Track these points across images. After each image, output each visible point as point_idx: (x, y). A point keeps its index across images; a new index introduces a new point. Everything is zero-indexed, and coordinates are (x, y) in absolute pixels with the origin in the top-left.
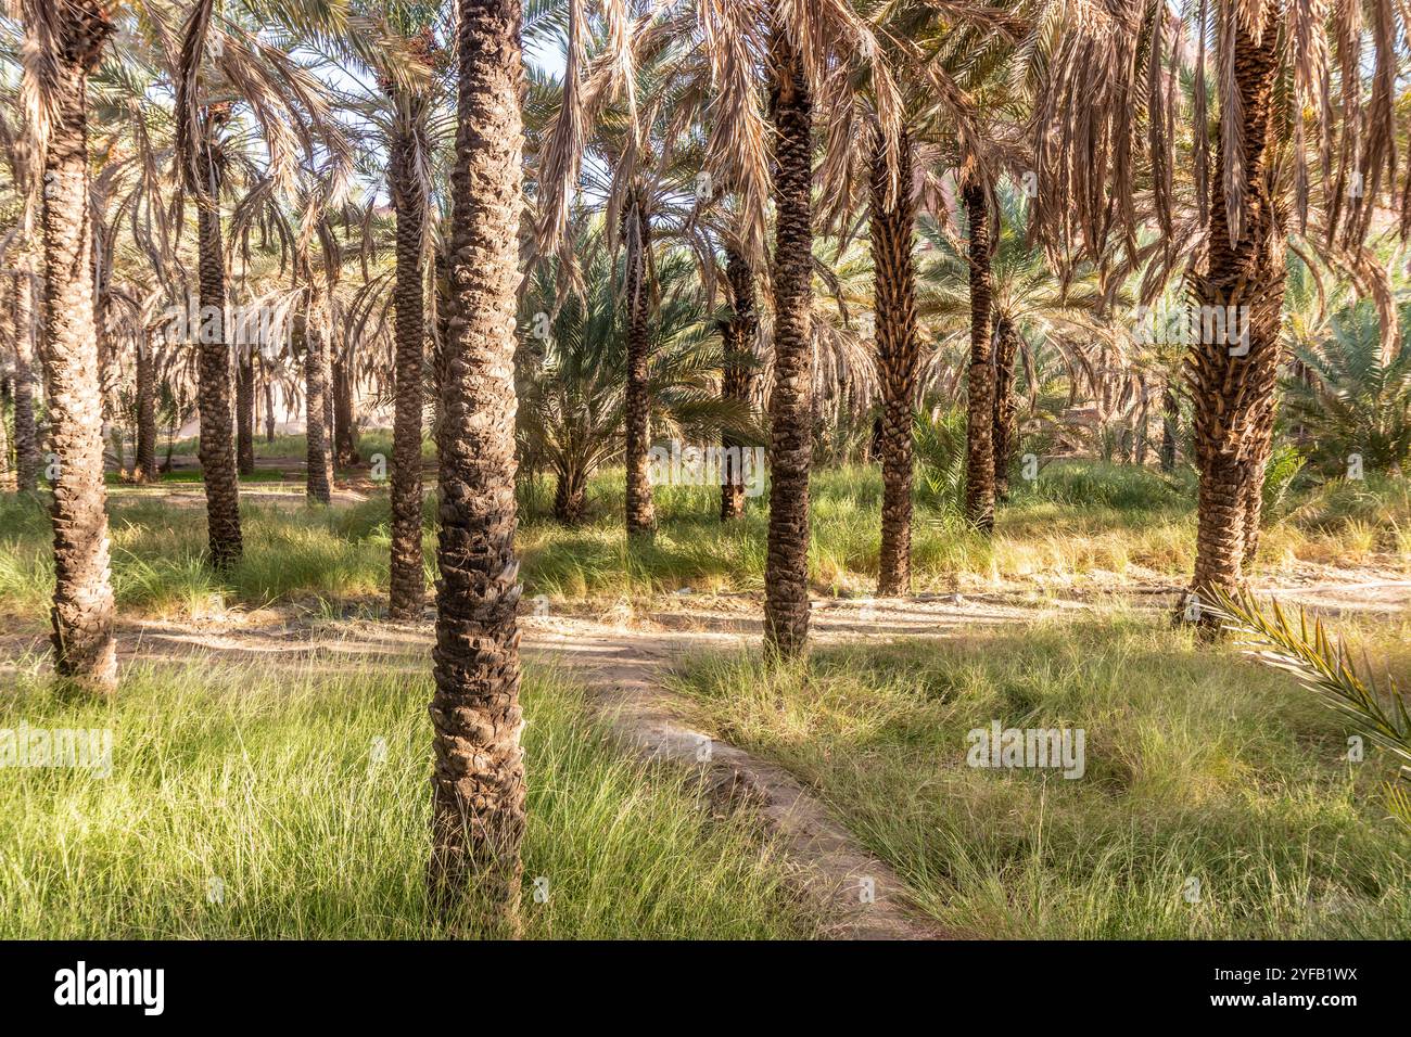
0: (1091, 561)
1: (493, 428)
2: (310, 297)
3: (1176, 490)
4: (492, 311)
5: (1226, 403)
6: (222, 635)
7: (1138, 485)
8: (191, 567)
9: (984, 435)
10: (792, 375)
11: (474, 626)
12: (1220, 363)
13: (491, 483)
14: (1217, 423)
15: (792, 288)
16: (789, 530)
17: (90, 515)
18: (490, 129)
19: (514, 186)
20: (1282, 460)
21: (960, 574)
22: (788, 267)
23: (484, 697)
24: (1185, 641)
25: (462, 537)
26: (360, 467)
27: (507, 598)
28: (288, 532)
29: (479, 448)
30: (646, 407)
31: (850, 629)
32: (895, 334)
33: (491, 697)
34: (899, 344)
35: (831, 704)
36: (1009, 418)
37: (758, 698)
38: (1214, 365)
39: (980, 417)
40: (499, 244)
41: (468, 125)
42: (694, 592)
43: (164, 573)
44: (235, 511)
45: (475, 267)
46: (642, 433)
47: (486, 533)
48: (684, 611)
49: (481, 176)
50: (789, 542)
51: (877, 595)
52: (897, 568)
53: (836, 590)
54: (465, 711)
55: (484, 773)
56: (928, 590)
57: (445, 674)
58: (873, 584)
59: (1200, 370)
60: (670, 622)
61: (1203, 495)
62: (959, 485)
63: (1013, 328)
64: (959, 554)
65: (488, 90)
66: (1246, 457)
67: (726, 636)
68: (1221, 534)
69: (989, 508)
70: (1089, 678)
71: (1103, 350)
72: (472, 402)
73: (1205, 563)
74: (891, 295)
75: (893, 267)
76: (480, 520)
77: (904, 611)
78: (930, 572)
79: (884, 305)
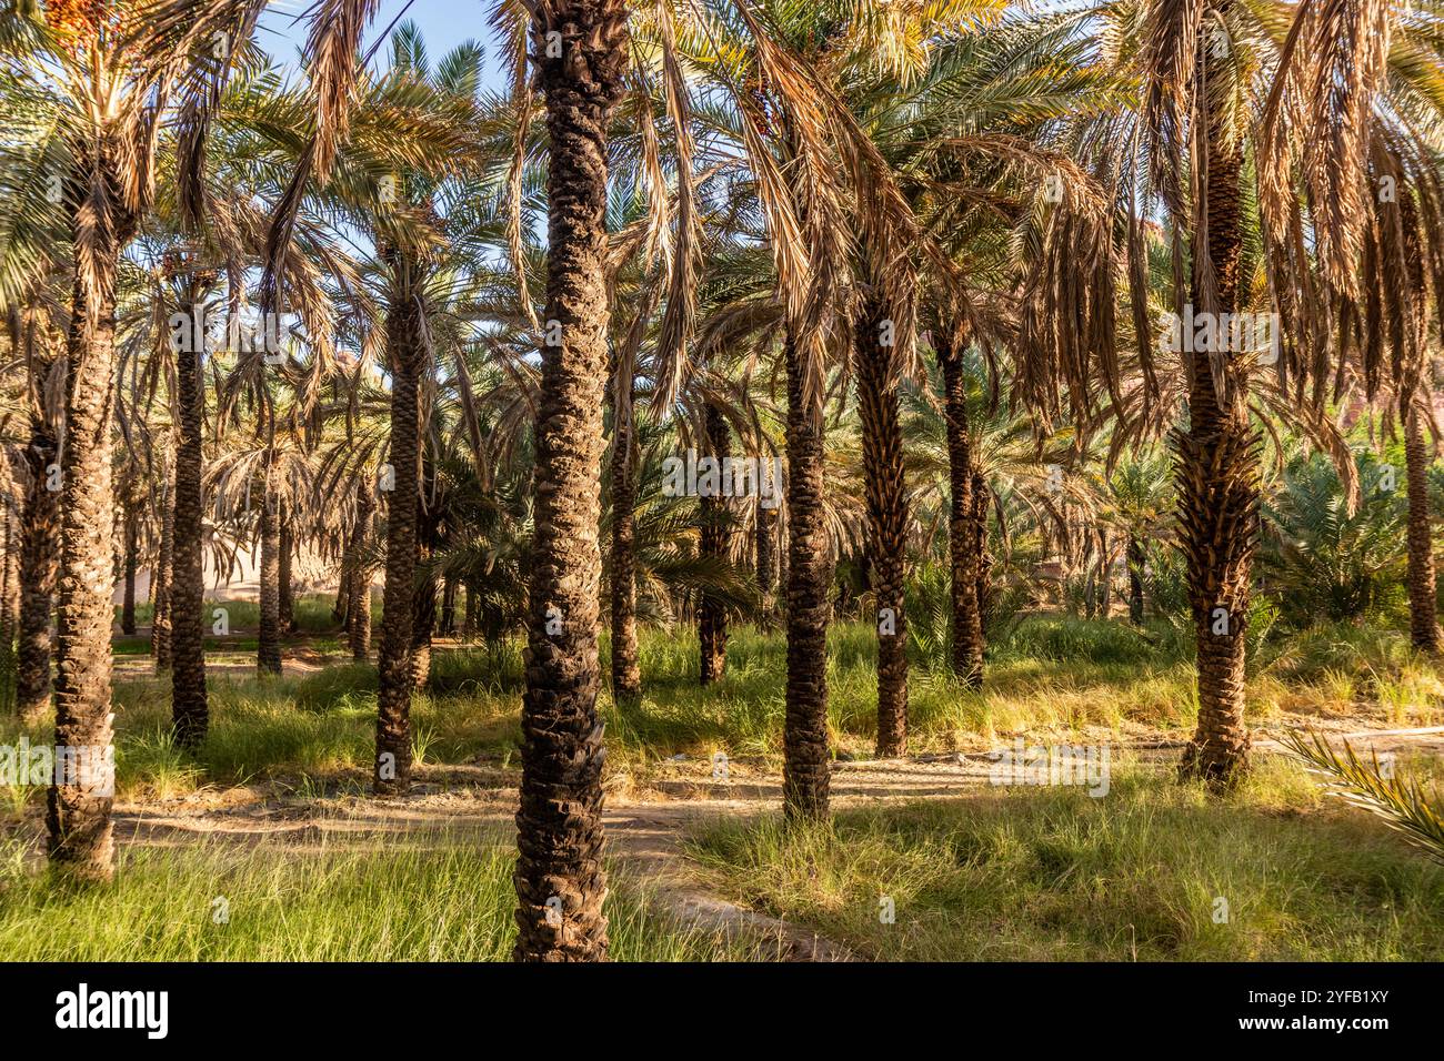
0: (1084, 716)
1: (582, 590)
2: (271, 457)
3: (1151, 643)
4: (582, 476)
5: (1217, 555)
6: (200, 817)
7: (1113, 638)
8: (161, 744)
9: (969, 590)
10: (808, 533)
11: (563, 790)
12: (1209, 517)
13: (580, 644)
14: (1211, 575)
15: (805, 447)
16: (808, 689)
17: (97, 688)
18: (580, 306)
19: (602, 358)
20: (1257, 611)
21: (957, 732)
22: (801, 428)
23: (573, 863)
24: (1197, 794)
25: (551, 699)
26: (299, 636)
27: (594, 760)
28: (246, 704)
29: (568, 610)
30: (632, 567)
31: (856, 791)
32: (884, 491)
33: (580, 863)
34: (889, 501)
35: (865, 870)
36: (985, 573)
37: (788, 865)
38: (1203, 519)
39: (964, 573)
40: (588, 413)
41: (560, 303)
42: (689, 758)
43: (130, 752)
44: (202, 683)
45: (566, 434)
46: (628, 594)
47: (575, 695)
48: (682, 779)
49: (572, 349)
50: (808, 702)
51: (877, 756)
52: (895, 728)
53: (834, 753)
54: (554, 879)
55: (573, 943)
56: (926, 750)
57: (531, 841)
58: (870, 745)
59: (1188, 524)
60: (671, 790)
61: (1201, 647)
62: (946, 642)
63: (985, 484)
64: (954, 712)
65: (579, 271)
66: (1240, 608)
67: (734, 803)
68: (1223, 686)
69: (977, 665)
70: (1118, 834)
71: (1063, 504)
72: (562, 565)
73: (1208, 715)
74: (879, 453)
75: (881, 425)
76: (569, 682)
77: (908, 772)
78: (926, 731)
79: (873, 462)
